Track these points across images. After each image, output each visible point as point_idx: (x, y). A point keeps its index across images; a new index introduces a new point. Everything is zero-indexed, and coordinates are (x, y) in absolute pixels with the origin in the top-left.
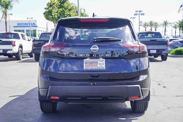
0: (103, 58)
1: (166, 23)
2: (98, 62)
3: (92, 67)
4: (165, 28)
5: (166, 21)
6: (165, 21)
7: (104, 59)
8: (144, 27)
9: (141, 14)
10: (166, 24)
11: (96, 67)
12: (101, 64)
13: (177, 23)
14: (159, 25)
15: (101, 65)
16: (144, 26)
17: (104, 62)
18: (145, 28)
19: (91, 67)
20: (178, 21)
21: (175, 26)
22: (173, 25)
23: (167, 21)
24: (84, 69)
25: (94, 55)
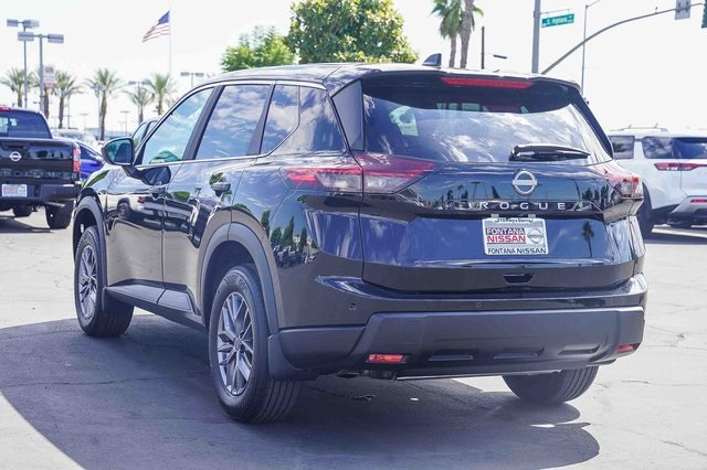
0: (537, 217)
1: (104, 82)
2: (527, 230)
3: (510, 247)
4: (104, 99)
5: (107, 73)
6: (103, 72)
7: (543, 220)
8: (13, 89)
9: (49, 37)
10: (108, 82)
11: (521, 247)
12: (535, 236)
13: (149, 83)
14: (74, 85)
15: (536, 240)
16: (12, 83)
17: (543, 230)
18: (16, 95)
19: (506, 247)
20: (152, 74)
21: (139, 93)
22: (133, 90)
23: (111, 73)
24: (487, 252)
25: (524, 206)
